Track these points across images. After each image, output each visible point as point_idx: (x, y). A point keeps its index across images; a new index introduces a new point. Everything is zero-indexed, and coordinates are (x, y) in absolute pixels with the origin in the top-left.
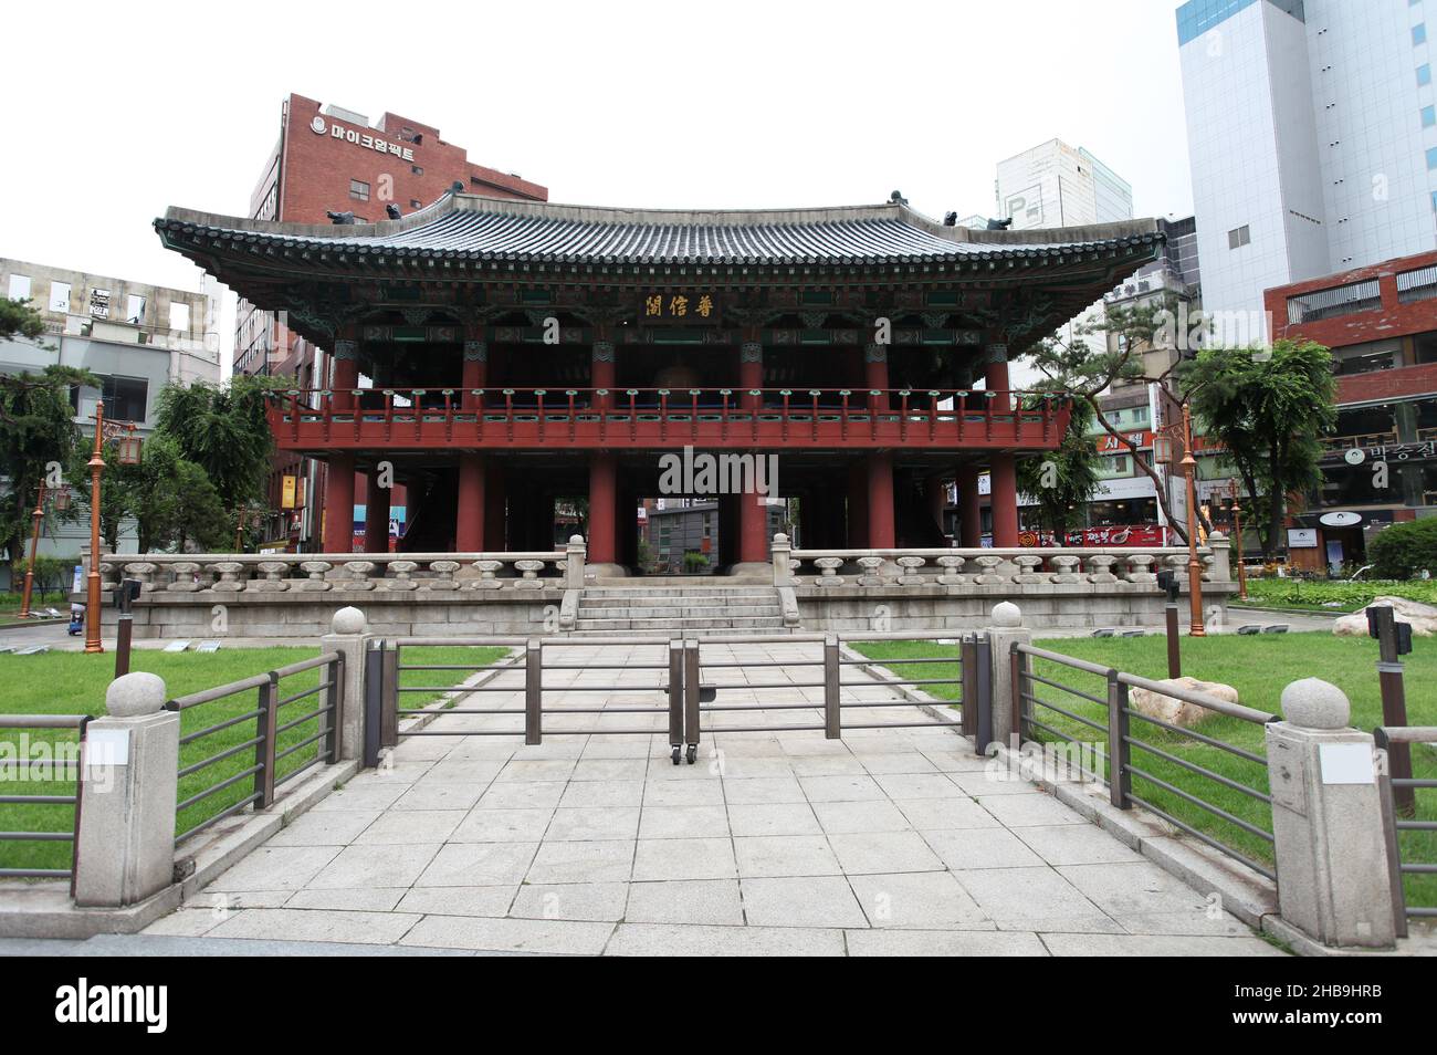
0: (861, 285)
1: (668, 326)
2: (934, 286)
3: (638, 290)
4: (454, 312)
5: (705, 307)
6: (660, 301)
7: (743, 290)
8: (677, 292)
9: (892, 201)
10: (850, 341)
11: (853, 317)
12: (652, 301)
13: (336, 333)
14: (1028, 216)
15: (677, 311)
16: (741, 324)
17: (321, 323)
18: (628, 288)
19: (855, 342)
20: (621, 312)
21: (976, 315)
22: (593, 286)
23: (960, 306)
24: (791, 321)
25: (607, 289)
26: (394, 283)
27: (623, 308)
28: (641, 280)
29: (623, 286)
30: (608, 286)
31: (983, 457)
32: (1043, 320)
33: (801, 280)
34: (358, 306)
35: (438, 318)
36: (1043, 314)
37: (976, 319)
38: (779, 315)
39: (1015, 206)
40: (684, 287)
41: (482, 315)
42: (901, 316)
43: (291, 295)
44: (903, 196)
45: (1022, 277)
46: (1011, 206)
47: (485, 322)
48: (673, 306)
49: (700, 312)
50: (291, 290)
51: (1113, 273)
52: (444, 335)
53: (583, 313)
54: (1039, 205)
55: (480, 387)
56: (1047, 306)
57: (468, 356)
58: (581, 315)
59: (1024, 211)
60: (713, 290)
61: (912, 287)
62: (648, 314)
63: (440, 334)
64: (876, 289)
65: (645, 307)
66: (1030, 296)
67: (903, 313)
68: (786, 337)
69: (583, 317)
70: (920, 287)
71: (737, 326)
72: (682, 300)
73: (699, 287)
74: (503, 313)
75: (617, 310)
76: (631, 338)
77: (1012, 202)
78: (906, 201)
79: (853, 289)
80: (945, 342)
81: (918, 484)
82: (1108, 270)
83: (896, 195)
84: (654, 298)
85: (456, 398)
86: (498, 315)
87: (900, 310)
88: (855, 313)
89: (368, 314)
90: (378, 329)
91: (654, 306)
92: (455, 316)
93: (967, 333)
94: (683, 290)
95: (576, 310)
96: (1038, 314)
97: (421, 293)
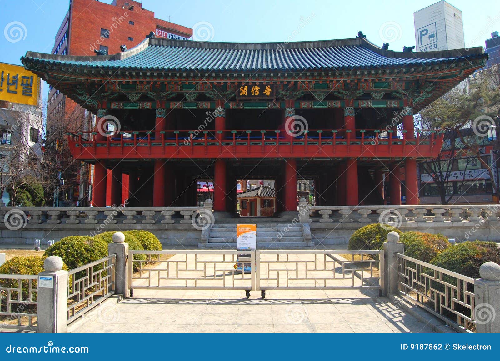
0: (342, 80)
1: (251, 100)
2: (377, 80)
3: (236, 84)
4: (151, 95)
5: (268, 91)
6: (247, 89)
7: (285, 83)
8: (254, 84)
9: (358, 36)
10: (337, 106)
11: (338, 94)
12: (243, 89)
13: (98, 106)
14: (429, 38)
15: (255, 93)
16: (285, 99)
17: (92, 101)
18: (231, 83)
19: (339, 106)
20: (229, 94)
21: (397, 93)
22: (215, 82)
23: (390, 89)
24: (309, 97)
25: (222, 84)
26: (124, 83)
27: (229, 92)
28: (237, 79)
29: (229, 82)
30: (222, 82)
31: (400, 161)
32: (430, 95)
33: (313, 78)
34: (109, 93)
35: (144, 98)
36: (430, 92)
37: (398, 95)
38: (303, 94)
39: (423, 33)
40: (257, 82)
41: (164, 96)
42: (362, 94)
43: (78, 89)
44: (364, 34)
45: (419, 75)
46: (421, 33)
47: (165, 99)
48: (253, 91)
49: (265, 93)
50: (78, 86)
51: (463, 72)
52: (147, 105)
53: (211, 94)
54: (435, 33)
55: (164, 130)
56: (431, 89)
57: (158, 115)
58: (209, 95)
59: (427, 36)
60: (271, 83)
61: (366, 80)
62: (241, 94)
63: (145, 105)
64: (349, 82)
65: (239, 91)
66: (423, 84)
67: (362, 92)
68: (306, 105)
69: (211, 96)
70: (370, 81)
71: (283, 100)
72: (257, 88)
73: (265, 82)
74: (174, 95)
75: (227, 93)
76: (233, 106)
77: (421, 32)
78: (365, 36)
79: (338, 81)
80: (383, 106)
81: (371, 174)
82: (461, 71)
83: (360, 33)
84: (244, 87)
85: (153, 135)
86: (171, 96)
87: (361, 91)
88: (339, 93)
89: (112, 97)
90: (117, 103)
91: (244, 91)
92: (152, 97)
93: (393, 102)
94: (257, 84)
95: (208, 93)
96: (428, 92)
97: (136, 86)
